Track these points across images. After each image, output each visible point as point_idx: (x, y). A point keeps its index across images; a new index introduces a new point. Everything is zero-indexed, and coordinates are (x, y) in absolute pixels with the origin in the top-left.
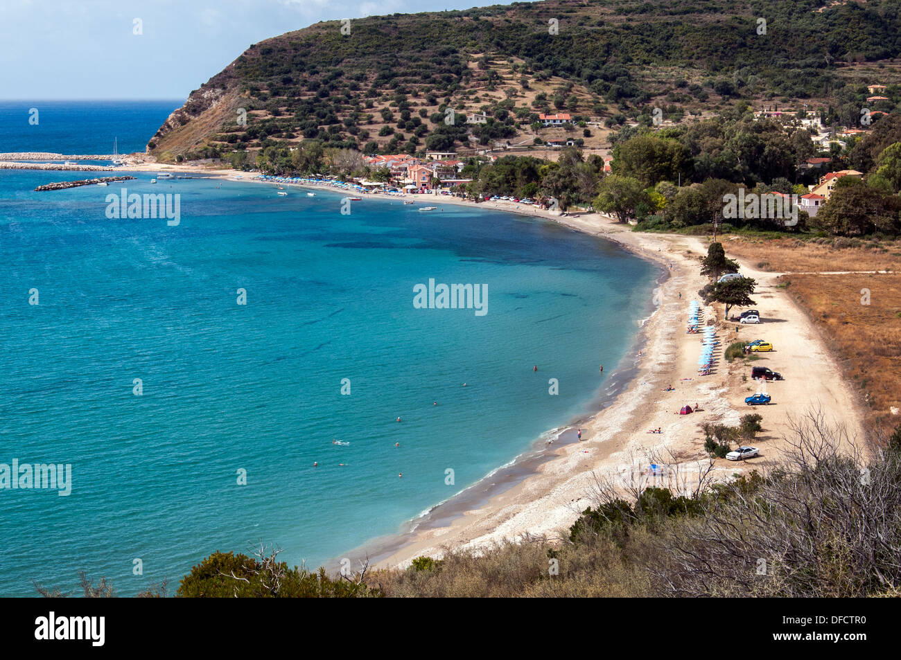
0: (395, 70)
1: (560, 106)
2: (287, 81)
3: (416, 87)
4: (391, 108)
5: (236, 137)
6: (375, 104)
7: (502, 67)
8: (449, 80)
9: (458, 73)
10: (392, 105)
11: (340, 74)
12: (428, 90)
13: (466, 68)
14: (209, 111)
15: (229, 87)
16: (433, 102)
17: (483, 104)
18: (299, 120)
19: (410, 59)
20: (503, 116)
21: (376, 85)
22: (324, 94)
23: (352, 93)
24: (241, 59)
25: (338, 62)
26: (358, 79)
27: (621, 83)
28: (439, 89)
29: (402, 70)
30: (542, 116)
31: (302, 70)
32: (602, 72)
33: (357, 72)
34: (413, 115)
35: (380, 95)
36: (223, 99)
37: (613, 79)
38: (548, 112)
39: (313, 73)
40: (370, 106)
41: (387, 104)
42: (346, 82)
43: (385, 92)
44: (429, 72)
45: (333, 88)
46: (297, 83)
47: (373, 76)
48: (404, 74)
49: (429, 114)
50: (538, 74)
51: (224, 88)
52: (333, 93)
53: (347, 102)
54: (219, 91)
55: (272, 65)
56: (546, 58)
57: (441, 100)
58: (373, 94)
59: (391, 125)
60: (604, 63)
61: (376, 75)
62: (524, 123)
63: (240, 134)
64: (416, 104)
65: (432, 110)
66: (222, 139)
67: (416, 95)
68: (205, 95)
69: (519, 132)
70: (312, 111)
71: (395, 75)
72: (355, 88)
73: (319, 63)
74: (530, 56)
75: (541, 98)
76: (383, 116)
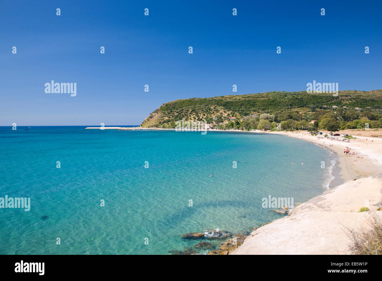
0: (195, 109)
1: (233, 116)
2: (171, 111)
3: (200, 112)
4: (195, 117)
5: (161, 123)
6: (191, 116)
7: (218, 108)
8: (207, 111)
9: (209, 109)
10: (195, 116)
11: (183, 110)
12: (203, 113)
13: (211, 108)
14: (154, 118)
15: (158, 112)
16: (204, 115)
17: (216, 115)
18: (175, 119)
19: (198, 106)
20: (221, 118)
21: (191, 112)
22: (180, 114)
23: (186, 114)
24: (161, 107)
25: (182, 107)
26: (187, 111)
27: (246, 112)
28: (205, 113)
29: (197, 109)
30: (229, 118)
31: (175, 109)
32: (241, 109)
33: (187, 109)
34: (200, 118)
35: (192, 114)
36: (157, 115)
37: (243, 111)
38: (230, 117)
39: (177, 110)
40: (190, 116)
41: (194, 116)
42: (184, 111)
43: (193, 113)
44: (203, 109)
45: (182, 113)
46: (174, 111)
47: (190, 110)
48: (198, 110)
49: (204, 118)
50: (227, 109)
51: (157, 113)
52: (182, 114)
53: (185, 115)
54: (156, 113)
55: (168, 108)
56: (228, 107)
57: (206, 115)
58: (191, 114)
59: (195, 120)
60: (241, 108)
61: (191, 110)
62: (225, 119)
63: (162, 122)
64: (200, 116)
65: (204, 117)
66: (158, 123)
67: (200, 114)
68: (153, 114)
69: (224, 121)
70: (177, 117)
71: (195, 110)
72: (186, 113)
73: (178, 107)
74: (224, 106)
75: (228, 114)
76: (194, 118)
